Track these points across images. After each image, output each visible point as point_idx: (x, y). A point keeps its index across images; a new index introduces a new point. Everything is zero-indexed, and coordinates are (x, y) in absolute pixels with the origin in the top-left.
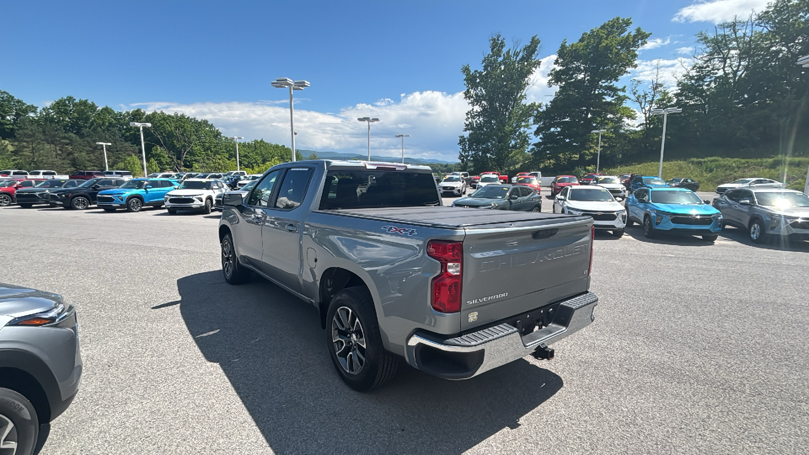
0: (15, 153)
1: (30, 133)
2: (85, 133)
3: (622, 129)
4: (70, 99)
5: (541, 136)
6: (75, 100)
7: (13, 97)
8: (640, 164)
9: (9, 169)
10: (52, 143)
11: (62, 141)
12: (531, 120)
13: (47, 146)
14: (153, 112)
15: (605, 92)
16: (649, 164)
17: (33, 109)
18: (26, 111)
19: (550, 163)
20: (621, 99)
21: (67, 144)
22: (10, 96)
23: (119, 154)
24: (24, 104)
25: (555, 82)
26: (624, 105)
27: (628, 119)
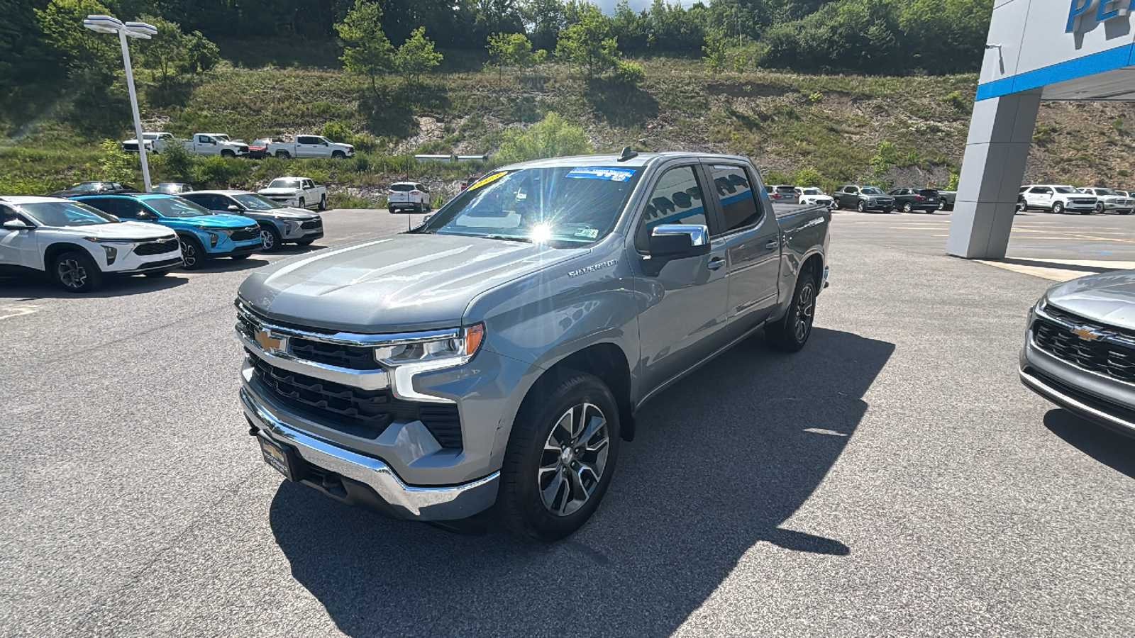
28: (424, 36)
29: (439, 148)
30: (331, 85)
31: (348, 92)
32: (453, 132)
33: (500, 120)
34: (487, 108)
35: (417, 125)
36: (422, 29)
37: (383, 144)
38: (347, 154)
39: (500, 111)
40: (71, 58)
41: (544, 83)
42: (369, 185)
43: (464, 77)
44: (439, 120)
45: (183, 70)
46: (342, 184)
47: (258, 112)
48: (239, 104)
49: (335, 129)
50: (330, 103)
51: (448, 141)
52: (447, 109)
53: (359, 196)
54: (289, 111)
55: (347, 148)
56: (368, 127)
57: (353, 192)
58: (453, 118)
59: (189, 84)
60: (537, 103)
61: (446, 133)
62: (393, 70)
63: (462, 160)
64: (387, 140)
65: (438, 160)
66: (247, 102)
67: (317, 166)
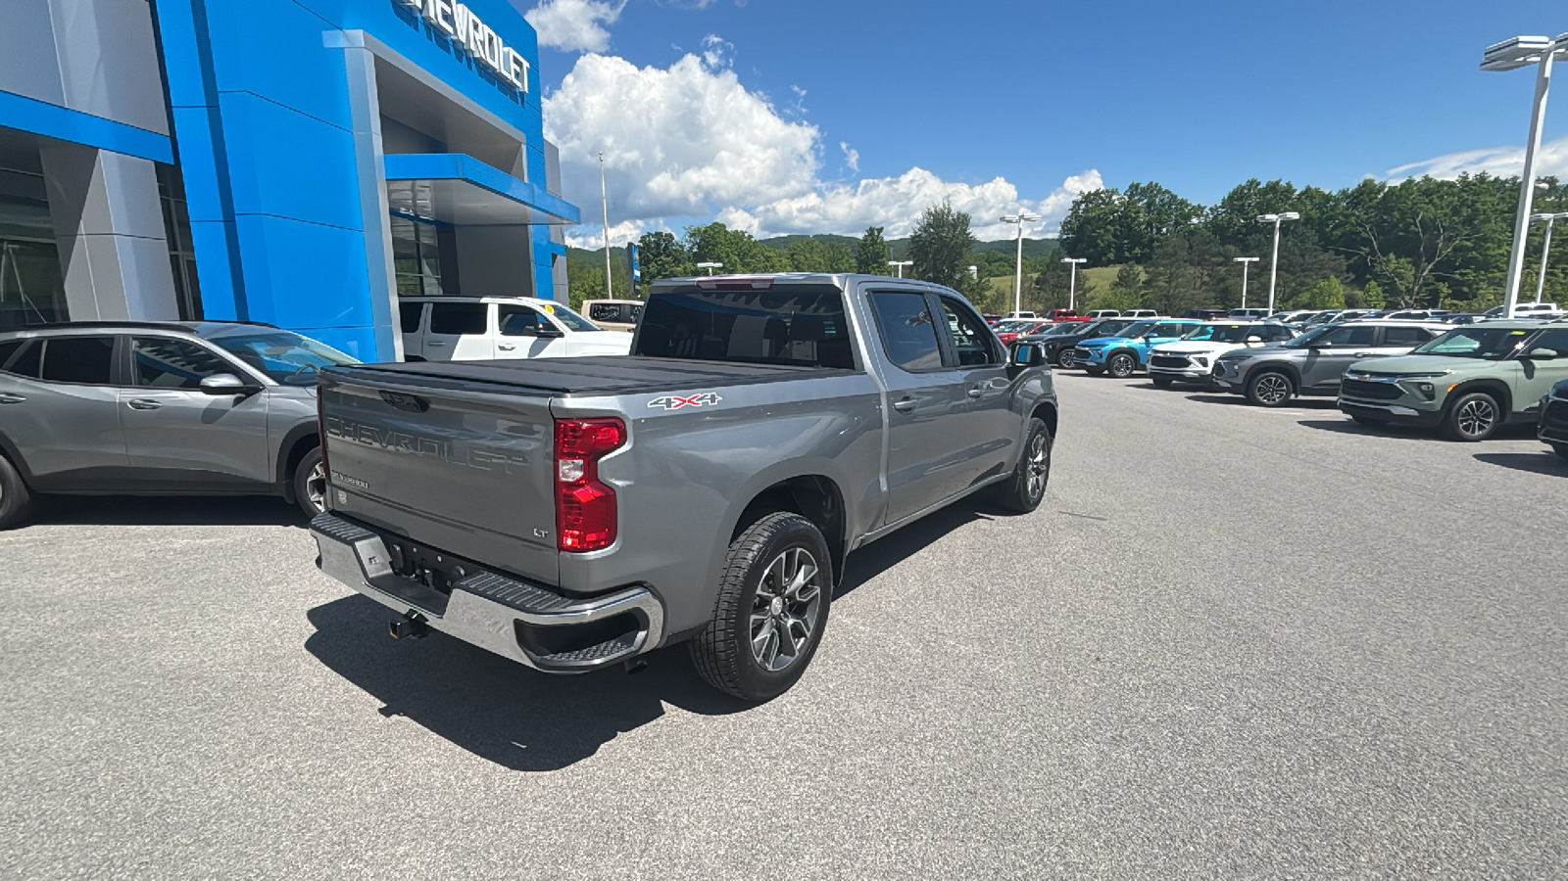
0: (1147, 283)
1: (1171, 251)
2: (1252, 243)
4: (1253, 183)
6: (1259, 184)
7: (1176, 197)
9: (1135, 308)
10: (1199, 264)
11: (1214, 259)
13: (1191, 270)
14: (1404, 180)
17: (1198, 210)
18: (1188, 217)
21: (1220, 264)
22: (1172, 195)
23: (1306, 276)
24: (1187, 205)
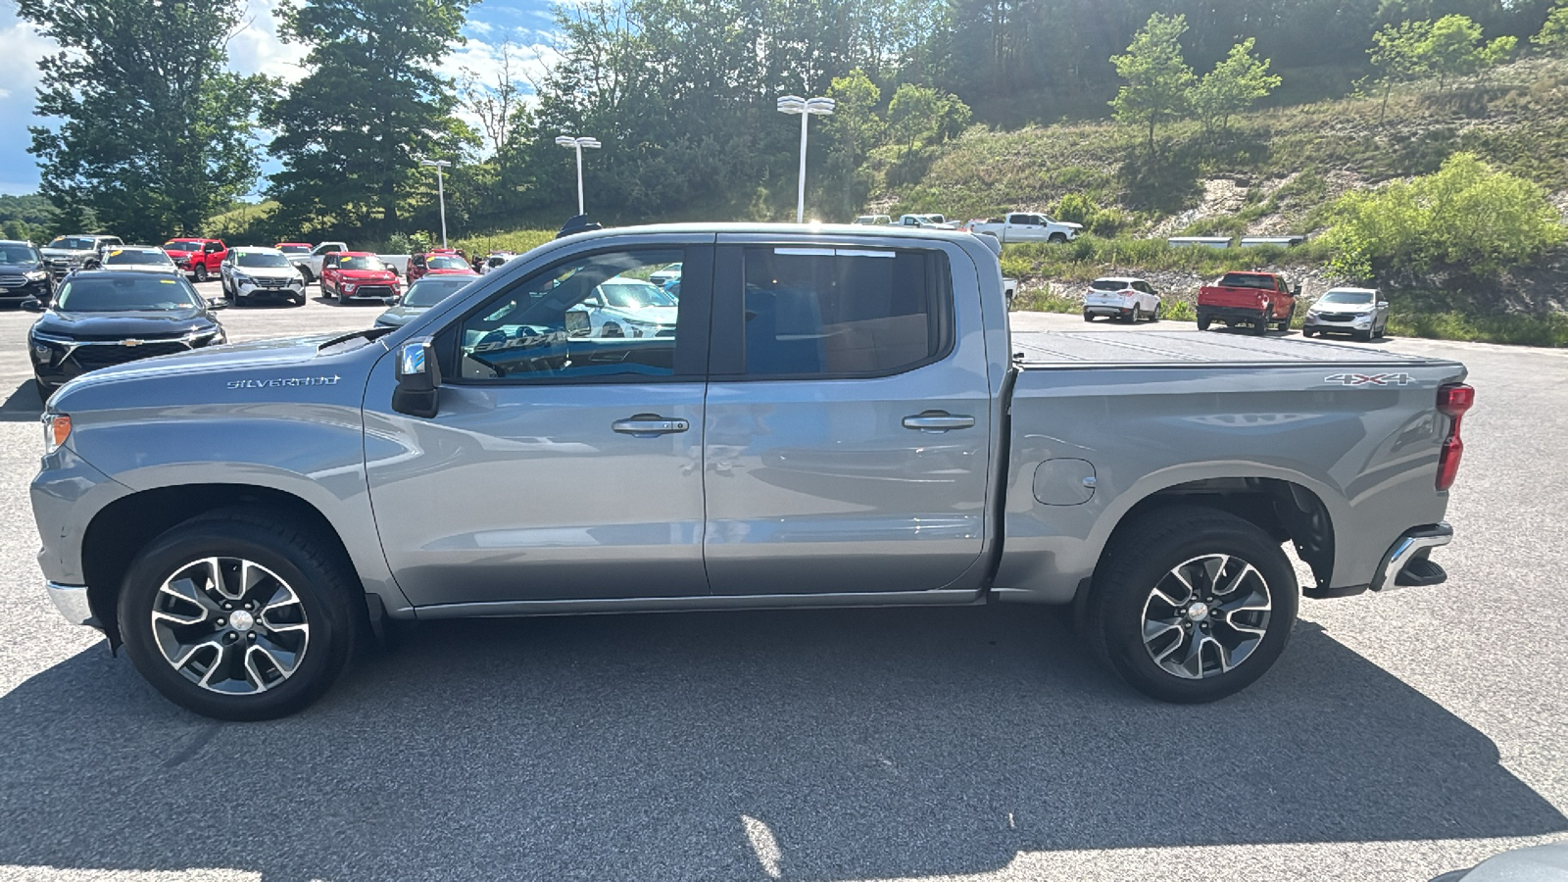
3: (459, 162)
5: (286, 158)
8: (508, 232)
12: (254, 117)
15: (416, 81)
16: (524, 233)
19: (323, 223)
20: (449, 102)
25: (298, 34)
26: (453, 115)
27: (469, 143)
28: (1251, 53)
29: (1224, 227)
30: (1091, 144)
31: (1111, 151)
32: (1260, 201)
33: (1360, 176)
34: (1340, 158)
35: (1200, 192)
36: (1249, 43)
37: (1136, 223)
38: (1069, 237)
39: (1368, 159)
40: (833, 141)
41: (1491, 100)
42: (1083, 280)
43: (1312, 109)
44: (1240, 183)
45: (930, 141)
46: (1047, 277)
47: (990, 185)
48: (972, 177)
49: (1074, 203)
50: (1082, 169)
51: (1245, 216)
52: (1260, 165)
53: (1064, 295)
54: (1026, 183)
55: (1070, 228)
56: (1123, 199)
57: (1056, 288)
58: (1268, 179)
59: (931, 158)
60: (1459, 140)
61: (1247, 202)
62: (1188, 112)
63: (1246, 246)
64: (1145, 215)
65: (1203, 245)
66: (982, 174)
67: (1022, 253)
